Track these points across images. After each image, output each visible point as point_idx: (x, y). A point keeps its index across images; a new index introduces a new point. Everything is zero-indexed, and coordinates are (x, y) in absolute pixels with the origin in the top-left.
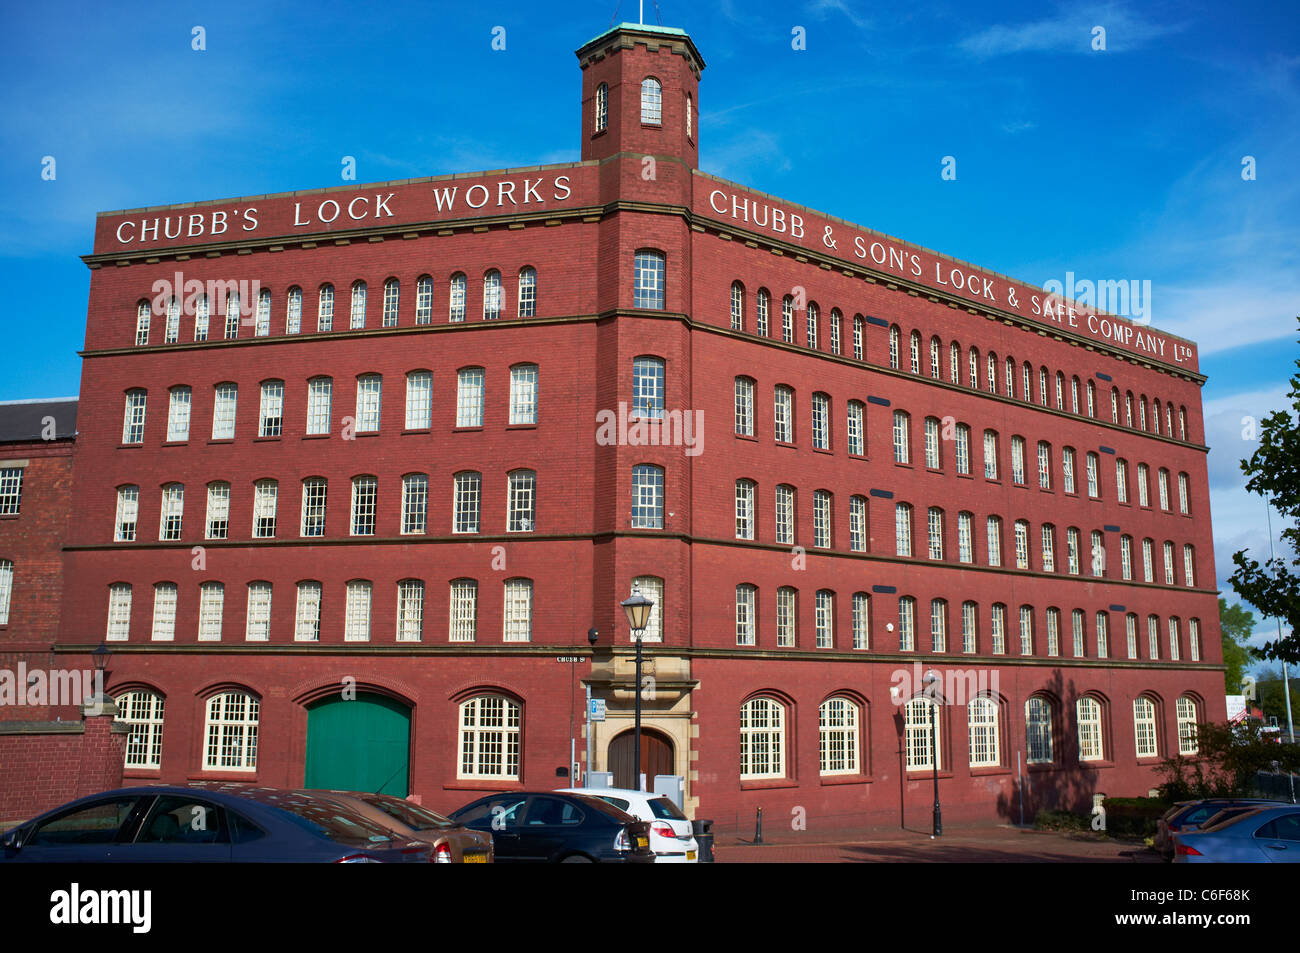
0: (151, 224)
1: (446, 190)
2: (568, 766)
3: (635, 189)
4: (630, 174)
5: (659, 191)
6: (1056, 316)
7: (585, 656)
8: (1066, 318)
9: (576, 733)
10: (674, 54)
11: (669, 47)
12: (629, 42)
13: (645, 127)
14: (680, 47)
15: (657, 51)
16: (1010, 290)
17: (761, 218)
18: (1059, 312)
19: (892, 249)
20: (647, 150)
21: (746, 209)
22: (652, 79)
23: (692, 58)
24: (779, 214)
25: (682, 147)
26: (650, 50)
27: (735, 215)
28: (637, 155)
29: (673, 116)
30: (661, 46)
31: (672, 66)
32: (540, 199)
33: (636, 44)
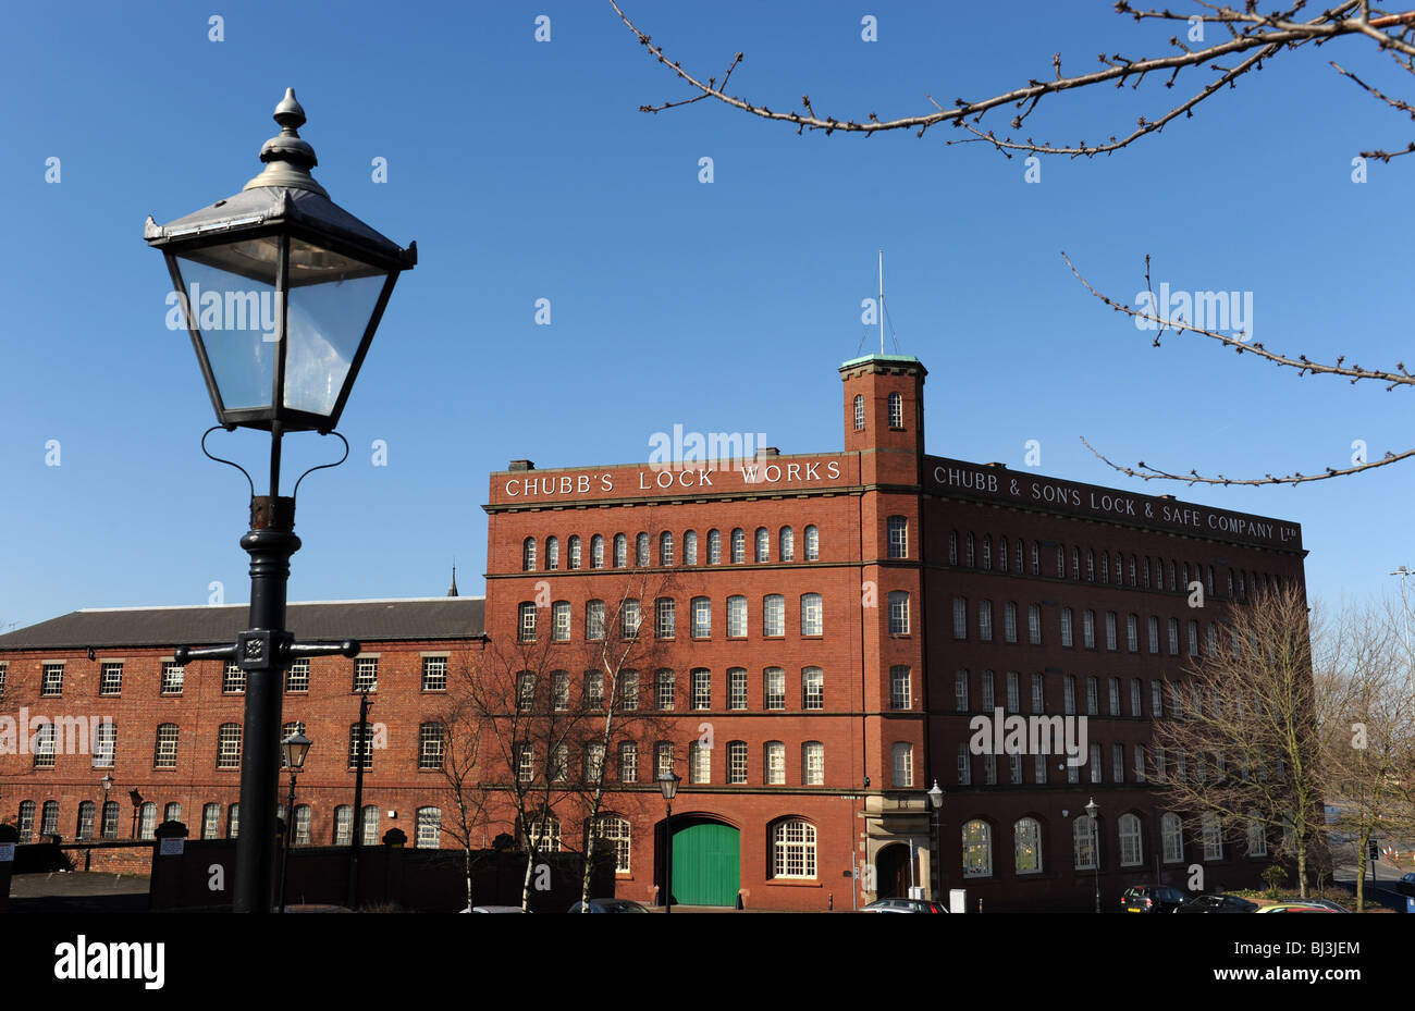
2: (851, 870)
3: (885, 474)
4: (881, 463)
5: (902, 474)
6: (1183, 521)
7: (861, 795)
8: (1190, 520)
9: (856, 847)
10: (910, 374)
11: (906, 371)
12: (880, 369)
13: (891, 430)
14: (913, 370)
15: (898, 374)
16: (1147, 505)
17: (967, 481)
18: (1185, 516)
19: (1059, 489)
20: (893, 446)
21: (958, 477)
22: (894, 394)
23: (921, 373)
24: (980, 477)
25: (917, 442)
26: (893, 373)
27: (951, 483)
28: (886, 450)
29: (910, 420)
30: (900, 370)
31: (909, 384)
32: (818, 478)
33: (884, 370)
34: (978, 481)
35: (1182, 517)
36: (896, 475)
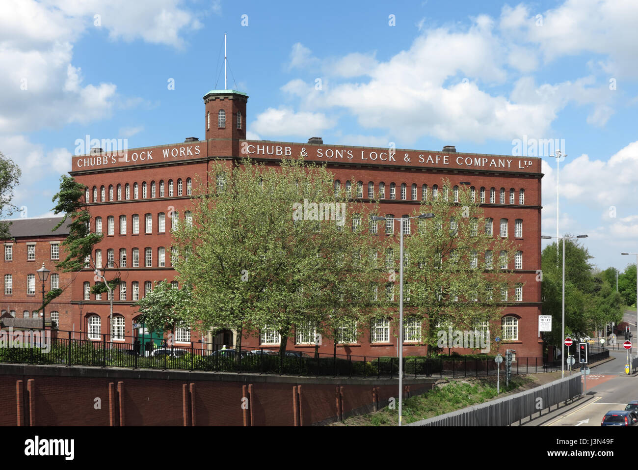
0: (87, 161)
1: (166, 150)
2: (201, 340)
3: (216, 151)
5: (224, 151)
6: (435, 161)
8: (441, 161)
10: (229, 100)
11: (227, 98)
12: (213, 98)
13: (219, 129)
14: (231, 97)
15: (224, 100)
16: (406, 155)
17: (270, 151)
18: (437, 159)
19: (337, 151)
20: (220, 137)
21: (263, 149)
22: (222, 110)
23: (240, 98)
24: (279, 148)
25: (233, 134)
26: (221, 100)
27: (258, 153)
28: (217, 139)
29: (229, 123)
30: (224, 98)
31: (229, 104)
32: (192, 154)
33: (216, 98)
34: (277, 150)
35: (434, 159)
36: (222, 151)
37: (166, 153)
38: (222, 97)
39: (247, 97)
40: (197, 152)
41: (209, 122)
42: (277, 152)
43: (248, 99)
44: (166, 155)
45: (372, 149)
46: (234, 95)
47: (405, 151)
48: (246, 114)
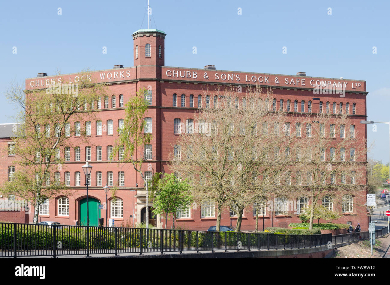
0: (37, 82)
1: (103, 74)
2: (132, 215)
3: (144, 75)
4: (142, 71)
5: (150, 74)
7: (136, 190)
8: (299, 83)
9: (133, 207)
10: (154, 36)
11: (152, 35)
12: (142, 35)
13: (146, 58)
14: (155, 35)
15: (149, 37)
16: (276, 78)
17: (182, 75)
18: (297, 81)
19: (229, 75)
20: (147, 64)
21: (177, 73)
22: (148, 44)
23: (161, 35)
24: (188, 73)
25: (156, 62)
26: (147, 37)
27: (174, 76)
28: (144, 66)
29: (154, 54)
30: (150, 35)
31: (153, 40)
32: (123, 77)
33: (143, 35)
34: (187, 74)
35: (295, 82)
36: (148, 75)
37: (102, 76)
38: (148, 35)
39: (165, 35)
40: (128, 75)
41: (137, 53)
42: (187, 75)
43: (166, 36)
44: (102, 78)
45: (253, 74)
46: (157, 33)
47: (275, 76)
48: (164, 47)
